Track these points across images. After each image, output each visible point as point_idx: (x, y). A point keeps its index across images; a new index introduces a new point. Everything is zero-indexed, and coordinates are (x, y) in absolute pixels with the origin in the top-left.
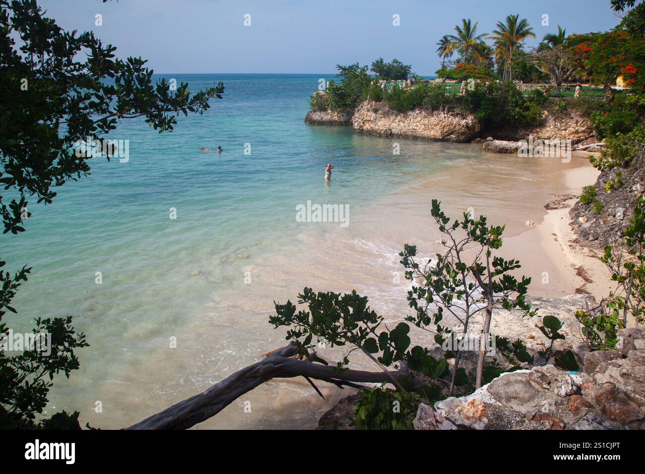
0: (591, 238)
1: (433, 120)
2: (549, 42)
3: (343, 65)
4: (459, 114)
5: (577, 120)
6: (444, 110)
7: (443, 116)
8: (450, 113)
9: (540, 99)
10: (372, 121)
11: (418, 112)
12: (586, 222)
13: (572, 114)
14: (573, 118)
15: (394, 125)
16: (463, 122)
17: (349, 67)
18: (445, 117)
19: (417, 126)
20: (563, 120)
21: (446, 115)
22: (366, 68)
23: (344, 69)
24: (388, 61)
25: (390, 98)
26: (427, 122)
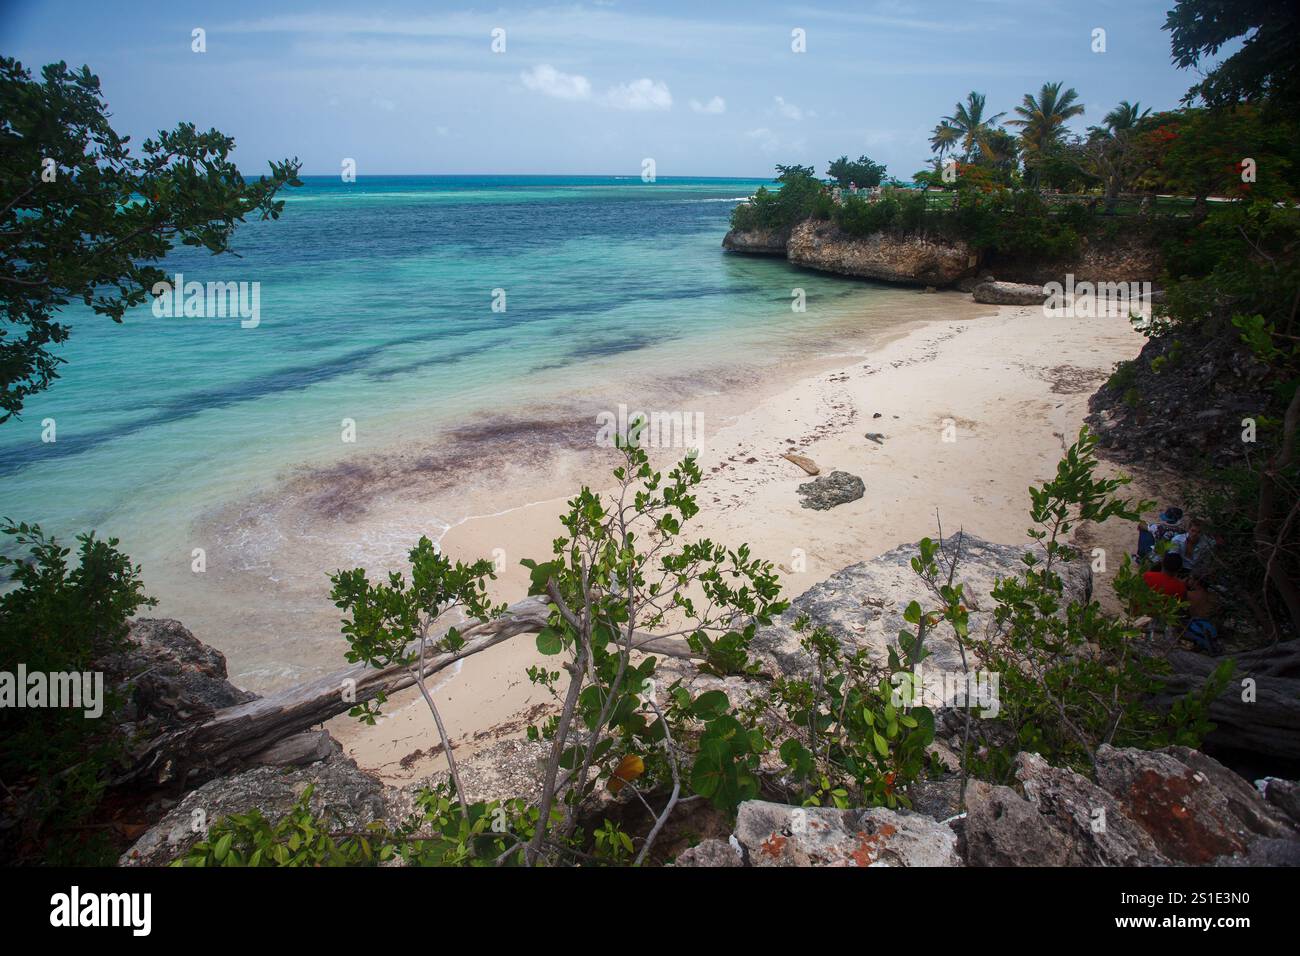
0: (1115, 445)
1: (905, 248)
2: (1110, 128)
3: (785, 164)
4: (945, 241)
5: (1137, 252)
6: (921, 235)
7: (919, 242)
8: (931, 239)
9: (1078, 218)
10: (814, 249)
11: (882, 236)
12: (1111, 418)
13: (1130, 243)
14: (1130, 249)
15: (847, 255)
16: (949, 253)
17: (794, 167)
18: (922, 244)
19: (879, 257)
20: (1113, 253)
21: (924, 242)
22: (811, 171)
23: (787, 171)
24: (853, 159)
25: (841, 215)
26: (894, 251)
